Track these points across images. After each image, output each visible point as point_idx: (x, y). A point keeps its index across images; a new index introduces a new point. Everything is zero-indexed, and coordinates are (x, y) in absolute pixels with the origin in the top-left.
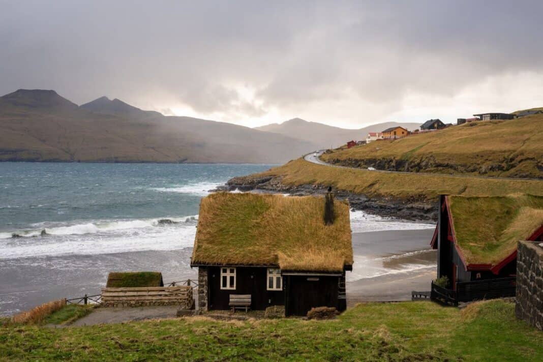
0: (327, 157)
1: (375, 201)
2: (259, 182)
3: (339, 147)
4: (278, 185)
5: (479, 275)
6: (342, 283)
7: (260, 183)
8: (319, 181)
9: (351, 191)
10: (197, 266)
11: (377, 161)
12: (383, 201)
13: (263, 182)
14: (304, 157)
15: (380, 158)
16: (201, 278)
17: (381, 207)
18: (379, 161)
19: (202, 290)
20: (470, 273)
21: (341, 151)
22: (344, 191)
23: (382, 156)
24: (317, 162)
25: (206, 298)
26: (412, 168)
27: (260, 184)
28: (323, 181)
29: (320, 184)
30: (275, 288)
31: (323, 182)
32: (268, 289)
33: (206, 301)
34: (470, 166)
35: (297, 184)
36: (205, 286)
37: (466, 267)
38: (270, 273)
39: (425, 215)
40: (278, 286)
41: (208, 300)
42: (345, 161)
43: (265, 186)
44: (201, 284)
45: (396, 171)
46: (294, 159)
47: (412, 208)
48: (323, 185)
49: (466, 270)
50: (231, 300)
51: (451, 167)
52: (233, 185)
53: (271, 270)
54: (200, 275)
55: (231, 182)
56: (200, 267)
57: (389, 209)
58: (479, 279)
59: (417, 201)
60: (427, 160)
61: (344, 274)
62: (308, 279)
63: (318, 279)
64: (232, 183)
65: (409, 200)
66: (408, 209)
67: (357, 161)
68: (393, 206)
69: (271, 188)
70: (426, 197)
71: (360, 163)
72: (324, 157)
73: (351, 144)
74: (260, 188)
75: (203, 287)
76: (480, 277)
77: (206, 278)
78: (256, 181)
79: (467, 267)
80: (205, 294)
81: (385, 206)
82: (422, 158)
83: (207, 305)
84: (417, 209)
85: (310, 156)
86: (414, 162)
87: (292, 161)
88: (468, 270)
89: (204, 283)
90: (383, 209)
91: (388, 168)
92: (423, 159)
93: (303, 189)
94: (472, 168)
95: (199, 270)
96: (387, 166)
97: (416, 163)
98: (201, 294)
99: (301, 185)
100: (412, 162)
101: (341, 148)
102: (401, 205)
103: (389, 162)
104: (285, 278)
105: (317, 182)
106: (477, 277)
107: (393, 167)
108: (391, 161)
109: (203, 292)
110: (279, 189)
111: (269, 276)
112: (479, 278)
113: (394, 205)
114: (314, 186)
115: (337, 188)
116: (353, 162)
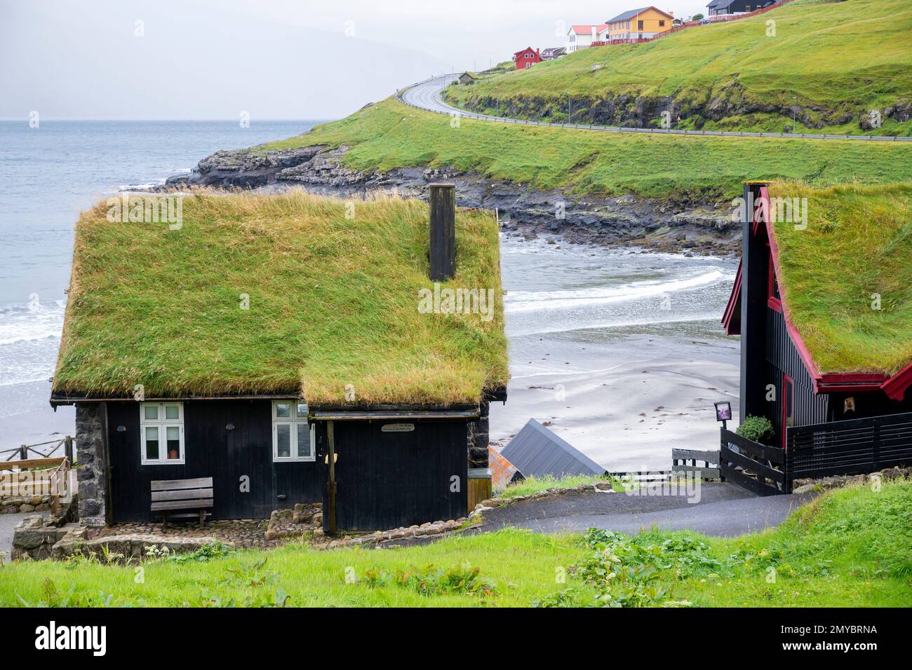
0: (462, 93)
1: (589, 208)
2: (283, 165)
3: (494, 66)
4: (333, 172)
5: (849, 404)
6: (478, 435)
7: (287, 166)
8: (443, 157)
9: (525, 183)
10: (71, 404)
11: (593, 102)
12: (610, 208)
13: (295, 162)
14: (400, 96)
15: (601, 92)
16: (85, 436)
17: (604, 224)
18: (599, 101)
19: (88, 470)
20: (826, 397)
21: (498, 77)
22: (508, 182)
23: (607, 88)
24: (434, 107)
25: (102, 492)
26: (683, 117)
27: (284, 171)
28: (450, 156)
29: (446, 165)
30: (294, 456)
31: (451, 161)
32: (276, 458)
33: (101, 501)
34: (836, 109)
35: (383, 167)
36: (97, 459)
37: (815, 383)
38: (280, 413)
39: (719, 242)
40: (303, 450)
41: (106, 497)
42: (509, 103)
43: (301, 173)
44: (86, 451)
45: (644, 126)
46: (375, 101)
47: (684, 223)
48: (452, 167)
49: (816, 390)
50: (154, 496)
51: (788, 113)
52: (213, 173)
53: (282, 406)
54: (81, 429)
55: (207, 164)
56: (79, 405)
57: (624, 227)
58: (850, 414)
59: (698, 204)
60: (723, 95)
61: (485, 411)
62: (385, 429)
63: (412, 428)
64: (209, 169)
65: (676, 204)
66: (673, 225)
67: (540, 102)
68: (634, 220)
69: (314, 179)
70: (720, 195)
71: (548, 106)
72: (453, 93)
73: (525, 57)
74: (283, 180)
75: (92, 461)
76: (853, 408)
77: (97, 436)
78: (275, 163)
79: (819, 381)
80: (96, 482)
81: (615, 220)
82: (710, 90)
83: (103, 512)
84: (698, 226)
85: (416, 92)
86: (690, 102)
87: (369, 105)
88: (821, 391)
89: (93, 450)
90: (610, 229)
91: (623, 119)
92: (714, 93)
93: (399, 181)
94: (840, 113)
95: (79, 414)
96: (618, 113)
97: (694, 103)
98: (86, 482)
99: (394, 170)
100: (684, 101)
101: (500, 69)
102: (656, 218)
103: (624, 105)
104: (321, 427)
105: (437, 160)
106: (846, 409)
107: (636, 116)
108: (630, 100)
109: (92, 476)
110: (335, 181)
111: (277, 423)
112: (850, 411)
113: (637, 216)
114: (429, 171)
115: (490, 176)
116: (532, 105)
